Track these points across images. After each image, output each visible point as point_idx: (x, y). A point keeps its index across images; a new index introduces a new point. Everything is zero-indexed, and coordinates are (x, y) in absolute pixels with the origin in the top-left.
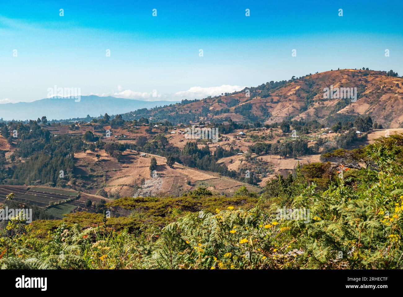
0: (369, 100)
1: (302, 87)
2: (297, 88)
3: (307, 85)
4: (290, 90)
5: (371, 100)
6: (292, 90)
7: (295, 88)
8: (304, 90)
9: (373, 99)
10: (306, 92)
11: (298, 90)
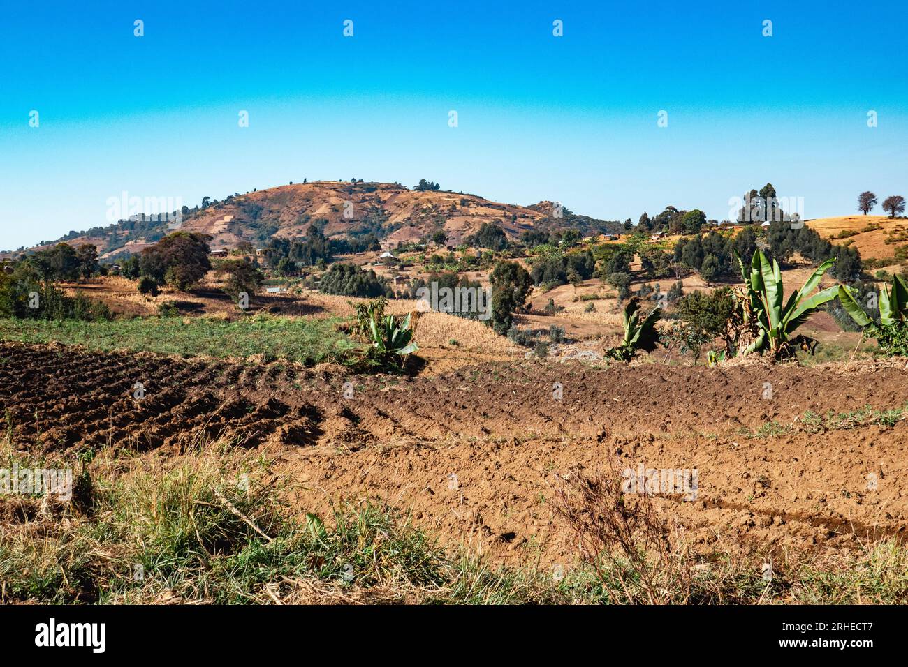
0: (421, 231)
1: (237, 217)
2: (228, 218)
3: (245, 212)
4: (212, 224)
5: (424, 231)
6: (217, 223)
7: (222, 218)
8: (245, 223)
9: (427, 229)
10: (251, 225)
11: (232, 223)
